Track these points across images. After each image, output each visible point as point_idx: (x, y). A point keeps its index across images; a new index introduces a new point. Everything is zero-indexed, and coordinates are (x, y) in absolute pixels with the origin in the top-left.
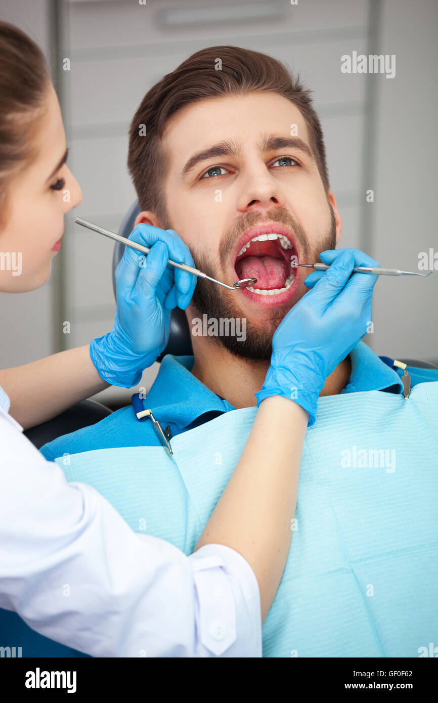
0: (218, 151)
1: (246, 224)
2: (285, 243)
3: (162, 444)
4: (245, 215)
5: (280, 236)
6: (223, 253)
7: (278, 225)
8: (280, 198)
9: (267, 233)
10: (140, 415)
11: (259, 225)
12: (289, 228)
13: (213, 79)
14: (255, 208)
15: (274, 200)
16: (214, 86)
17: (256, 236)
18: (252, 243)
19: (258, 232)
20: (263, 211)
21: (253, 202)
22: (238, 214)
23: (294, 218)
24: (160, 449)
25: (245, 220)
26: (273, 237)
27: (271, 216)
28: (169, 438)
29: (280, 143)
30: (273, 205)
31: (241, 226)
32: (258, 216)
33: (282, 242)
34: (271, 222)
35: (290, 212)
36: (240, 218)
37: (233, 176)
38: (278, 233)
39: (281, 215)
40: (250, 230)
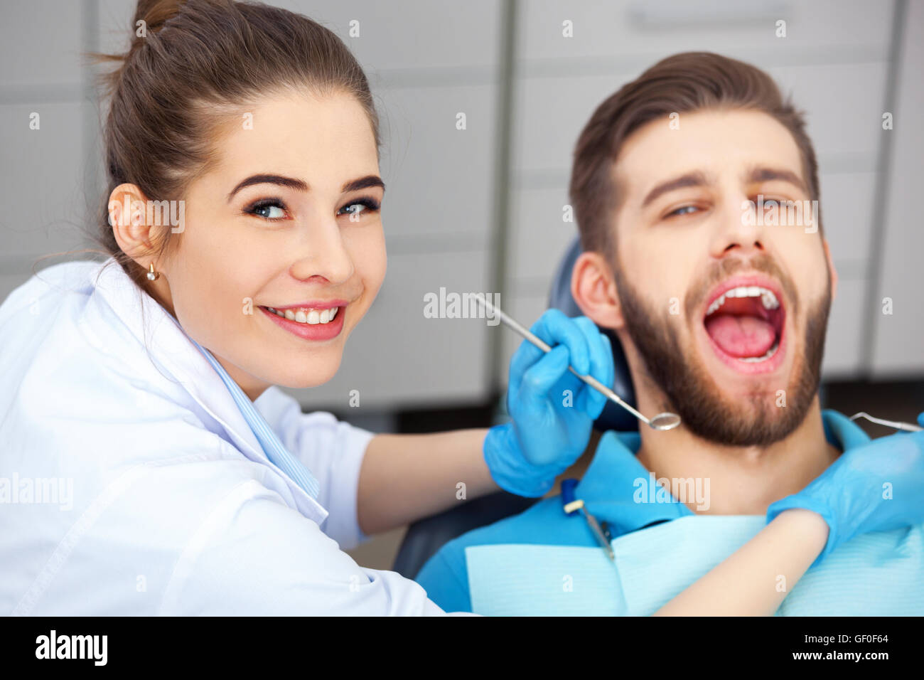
0: (689, 181)
1: (722, 272)
2: (769, 300)
3: (598, 544)
4: (720, 262)
5: (763, 291)
6: (689, 307)
7: (764, 277)
8: (765, 243)
9: (748, 286)
10: (569, 508)
11: (739, 275)
12: (775, 281)
13: (686, 91)
14: (734, 254)
15: (758, 245)
16: (686, 100)
17: (734, 287)
18: (727, 299)
19: (738, 283)
20: (744, 257)
21: (732, 246)
22: (711, 261)
23: (783, 270)
24: (597, 553)
25: (721, 268)
26: (754, 292)
27: (755, 265)
28: (610, 539)
29: (766, 175)
30: (756, 252)
31: (715, 275)
32: (738, 264)
33: (765, 300)
34: (754, 273)
35: (778, 261)
36: (714, 265)
37: (704, 214)
38: (761, 286)
39: (766, 264)
40: (727, 280)
